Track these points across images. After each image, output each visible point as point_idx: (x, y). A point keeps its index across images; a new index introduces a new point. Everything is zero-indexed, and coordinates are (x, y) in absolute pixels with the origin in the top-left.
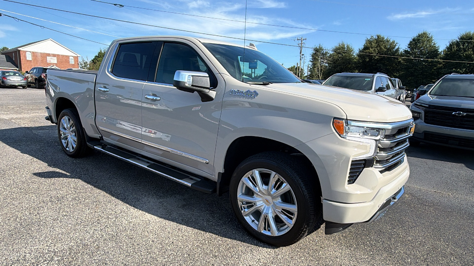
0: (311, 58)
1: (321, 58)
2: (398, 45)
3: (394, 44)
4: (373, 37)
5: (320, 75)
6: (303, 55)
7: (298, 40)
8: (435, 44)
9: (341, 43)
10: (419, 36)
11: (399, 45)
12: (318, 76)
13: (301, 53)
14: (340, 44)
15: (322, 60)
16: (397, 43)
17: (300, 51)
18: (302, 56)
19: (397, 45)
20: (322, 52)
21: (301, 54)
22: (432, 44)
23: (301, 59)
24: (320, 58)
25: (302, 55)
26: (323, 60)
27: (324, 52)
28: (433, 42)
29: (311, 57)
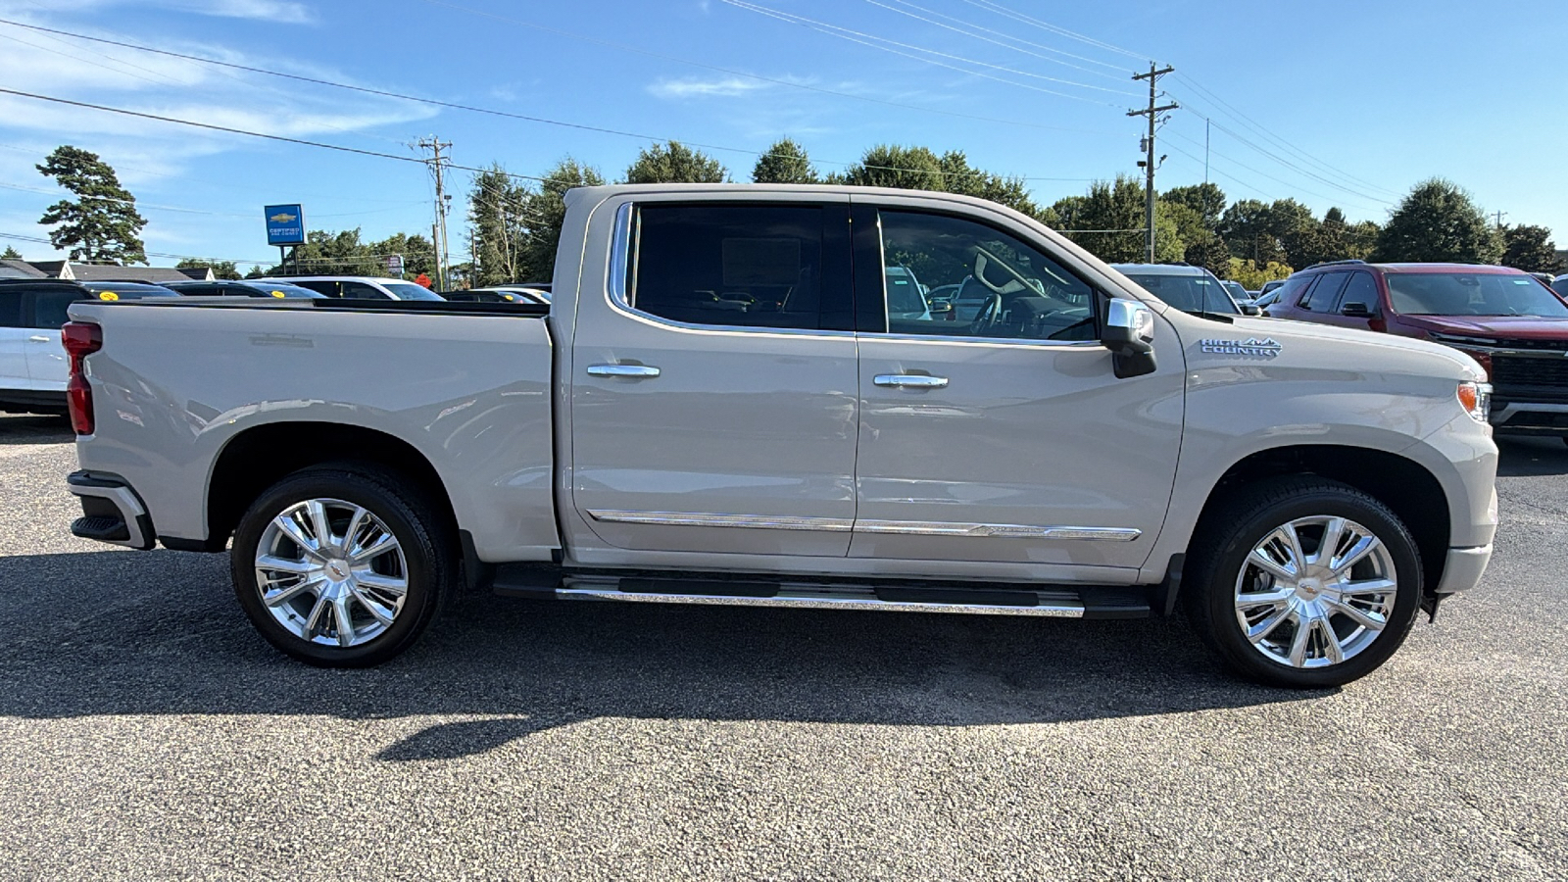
0: (472, 206)
1: (506, 209)
2: (728, 173)
3: (718, 172)
4: (658, 147)
5: (509, 264)
6: (448, 198)
7: (422, 146)
8: (815, 175)
9: (566, 162)
10: (776, 150)
11: (730, 175)
12: (506, 267)
13: (439, 190)
14: (565, 166)
15: (508, 216)
16: (724, 169)
17: (435, 186)
18: (445, 202)
19: (724, 172)
20: (507, 188)
21: (442, 194)
22: (809, 174)
23: (442, 212)
24: (501, 210)
25: (442, 201)
26: (513, 216)
27: (513, 190)
28: (808, 168)
29: (472, 204)
